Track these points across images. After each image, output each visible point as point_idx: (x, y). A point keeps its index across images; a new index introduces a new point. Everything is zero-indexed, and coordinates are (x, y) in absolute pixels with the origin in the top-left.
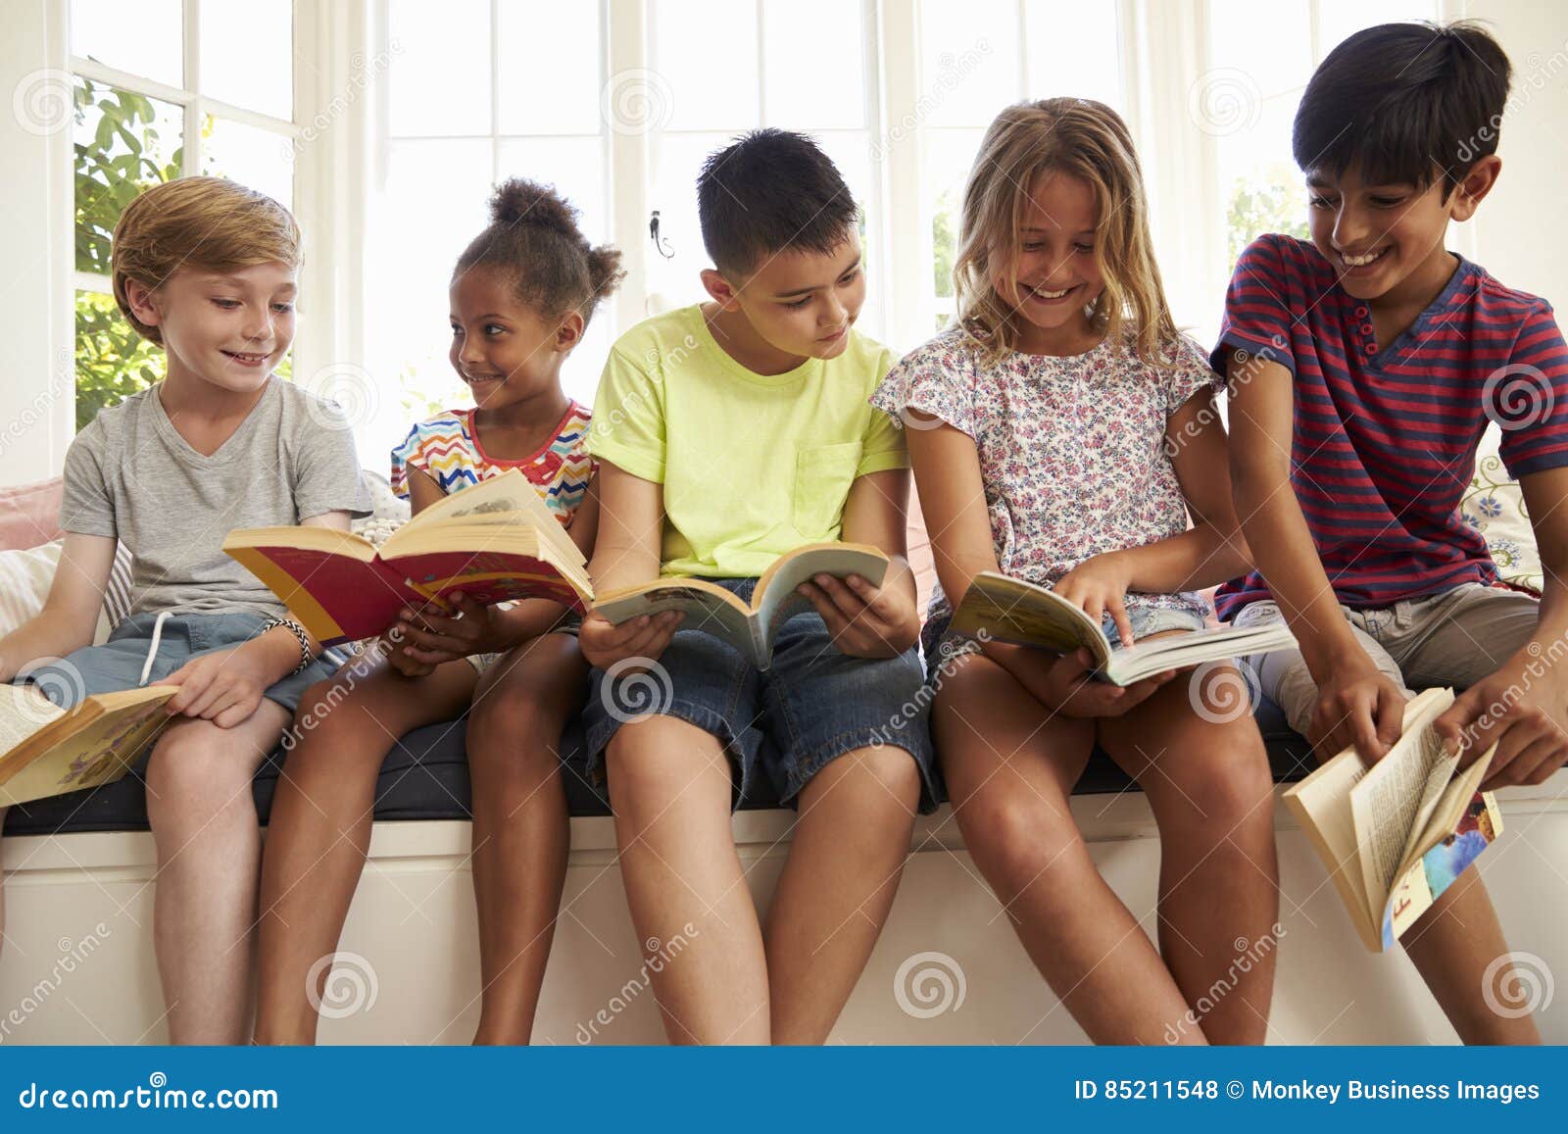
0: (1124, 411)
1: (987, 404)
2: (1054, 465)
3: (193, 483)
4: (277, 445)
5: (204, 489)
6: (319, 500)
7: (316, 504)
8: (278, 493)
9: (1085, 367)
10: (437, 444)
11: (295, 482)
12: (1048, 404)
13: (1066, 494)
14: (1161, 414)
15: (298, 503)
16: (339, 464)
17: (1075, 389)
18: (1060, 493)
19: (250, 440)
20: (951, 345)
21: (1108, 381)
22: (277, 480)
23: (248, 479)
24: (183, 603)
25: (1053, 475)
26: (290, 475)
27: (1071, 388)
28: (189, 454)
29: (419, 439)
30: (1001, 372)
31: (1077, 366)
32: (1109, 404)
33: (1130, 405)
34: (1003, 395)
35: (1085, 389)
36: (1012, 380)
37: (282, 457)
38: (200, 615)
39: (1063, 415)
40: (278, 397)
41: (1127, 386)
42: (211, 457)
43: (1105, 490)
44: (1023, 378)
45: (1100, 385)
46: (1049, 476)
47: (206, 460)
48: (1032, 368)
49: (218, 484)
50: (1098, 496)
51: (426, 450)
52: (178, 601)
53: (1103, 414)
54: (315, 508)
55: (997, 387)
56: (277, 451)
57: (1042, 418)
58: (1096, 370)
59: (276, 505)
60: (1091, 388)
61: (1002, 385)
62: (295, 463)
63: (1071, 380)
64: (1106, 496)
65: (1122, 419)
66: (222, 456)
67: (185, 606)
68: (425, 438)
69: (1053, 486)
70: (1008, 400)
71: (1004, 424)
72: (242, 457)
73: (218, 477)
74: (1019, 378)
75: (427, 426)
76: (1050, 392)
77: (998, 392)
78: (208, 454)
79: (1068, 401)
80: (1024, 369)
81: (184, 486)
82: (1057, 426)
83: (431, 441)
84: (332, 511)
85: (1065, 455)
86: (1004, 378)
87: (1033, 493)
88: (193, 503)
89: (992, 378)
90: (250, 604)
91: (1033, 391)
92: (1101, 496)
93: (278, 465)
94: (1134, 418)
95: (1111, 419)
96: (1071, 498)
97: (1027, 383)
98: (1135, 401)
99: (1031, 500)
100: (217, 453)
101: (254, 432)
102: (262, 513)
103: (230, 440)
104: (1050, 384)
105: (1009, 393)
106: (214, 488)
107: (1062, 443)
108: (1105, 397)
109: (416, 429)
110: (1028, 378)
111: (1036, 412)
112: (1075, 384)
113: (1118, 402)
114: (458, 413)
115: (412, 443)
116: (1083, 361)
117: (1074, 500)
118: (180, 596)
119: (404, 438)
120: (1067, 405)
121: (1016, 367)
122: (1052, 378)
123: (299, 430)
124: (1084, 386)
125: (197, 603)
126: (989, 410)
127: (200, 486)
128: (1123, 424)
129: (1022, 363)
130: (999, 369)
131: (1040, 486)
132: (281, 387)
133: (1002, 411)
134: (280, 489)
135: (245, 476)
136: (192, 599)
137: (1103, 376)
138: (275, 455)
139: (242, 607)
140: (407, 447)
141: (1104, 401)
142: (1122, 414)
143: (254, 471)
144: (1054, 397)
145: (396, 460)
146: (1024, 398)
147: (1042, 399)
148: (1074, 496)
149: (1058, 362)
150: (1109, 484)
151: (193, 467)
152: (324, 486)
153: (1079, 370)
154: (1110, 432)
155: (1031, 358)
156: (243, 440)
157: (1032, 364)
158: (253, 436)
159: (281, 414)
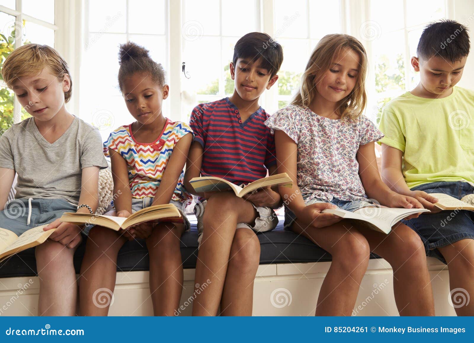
0: (347, 141)
1: (306, 132)
2: (326, 154)
3: (45, 153)
4: (76, 141)
5: (49, 155)
6: (89, 162)
7: (88, 163)
8: (75, 158)
9: (337, 124)
10: (120, 139)
11: (81, 154)
12: (324, 133)
13: (329, 164)
14: (358, 143)
15: (82, 163)
16: (97, 150)
17: (333, 130)
18: (328, 164)
19: (66, 139)
20: (294, 109)
21: (344, 130)
22: (75, 153)
23: (65, 153)
24: (37, 194)
25: (326, 157)
26: (80, 152)
27: (332, 130)
28: (45, 142)
29: (113, 138)
30: (311, 121)
31: (334, 123)
32: (343, 138)
33: (350, 139)
34: (311, 129)
35: (336, 132)
36: (314, 124)
37: (77, 146)
38: (44, 199)
39: (328, 138)
40: (77, 125)
41: (350, 133)
42: (52, 144)
43: (340, 166)
44: (318, 123)
45: (341, 131)
46: (325, 157)
47: (50, 145)
48: (321, 121)
49: (54, 154)
50: (337, 168)
51: (116, 143)
52: (35, 193)
53: (340, 141)
54: (88, 164)
55: (309, 126)
56: (76, 144)
57: (322, 138)
58: (341, 125)
59: (74, 163)
60: (338, 131)
61: (311, 126)
62: (82, 148)
63: (332, 128)
64: (339, 168)
65: (346, 144)
66: (56, 144)
67: (38, 196)
68: (115, 138)
69: (326, 161)
70: (313, 131)
71: (312, 138)
72: (62, 145)
73: (54, 152)
74: (316, 123)
75: (115, 133)
76: (325, 129)
77: (310, 128)
78: (51, 143)
79: (330, 134)
80: (318, 120)
81: (41, 153)
82: (327, 142)
83: (118, 138)
84: (94, 166)
85: (329, 151)
86: (312, 123)
87: (320, 161)
88: (44, 160)
89: (308, 123)
90: (61, 195)
91: (320, 128)
92: (338, 168)
93: (76, 149)
94: (350, 144)
95: (342, 143)
96: (330, 166)
97: (319, 125)
98: (352, 138)
99: (318, 163)
100: (55, 143)
101: (68, 137)
102: (69, 165)
103: (60, 139)
104: (326, 126)
105: (313, 128)
106: (52, 155)
107: (328, 147)
108: (342, 135)
109: (111, 135)
110: (319, 123)
111: (321, 136)
112: (333, 129)
113: (346, 138)
114: (125, 126)
115: (110, 139)
116: (337, 122)
117: (330, 167)
118: (35, 192)
119: (108, 138)
120: (330, 135)
121: (316, 119)
122: (327, 125)
123: (84, 137)
124: (336, 130)
125: (42, 194)
126: (307, 134)
127: (47, 154)
128: (345, 145)
129: (318, 118)
130: (310, 120)
131: (322, 160)
132: (78, 121)
133: (311, 134)
134: (76, 157)
135: (64, 152)
136: (40, 193)
137: (343, 128)
138: (75, 145)
139: (59, 197)
140: (109, 141)
141: (341, 137)
142: (346, 142)
143: (67, 150)
144: (326, 131)
145: (105, 146)
146: (317, 131)
147: (323, 131)
148: (331, 166)
149: (329, 120)
150: (341, 164)
151: (45, 147)
152: (91, 157)
153: (335, 125)
154: (341, 147)
155: (321, 117)
156: (64, 139)
157: (321, 119)
158: (68, 138)
159: (78, 131)
